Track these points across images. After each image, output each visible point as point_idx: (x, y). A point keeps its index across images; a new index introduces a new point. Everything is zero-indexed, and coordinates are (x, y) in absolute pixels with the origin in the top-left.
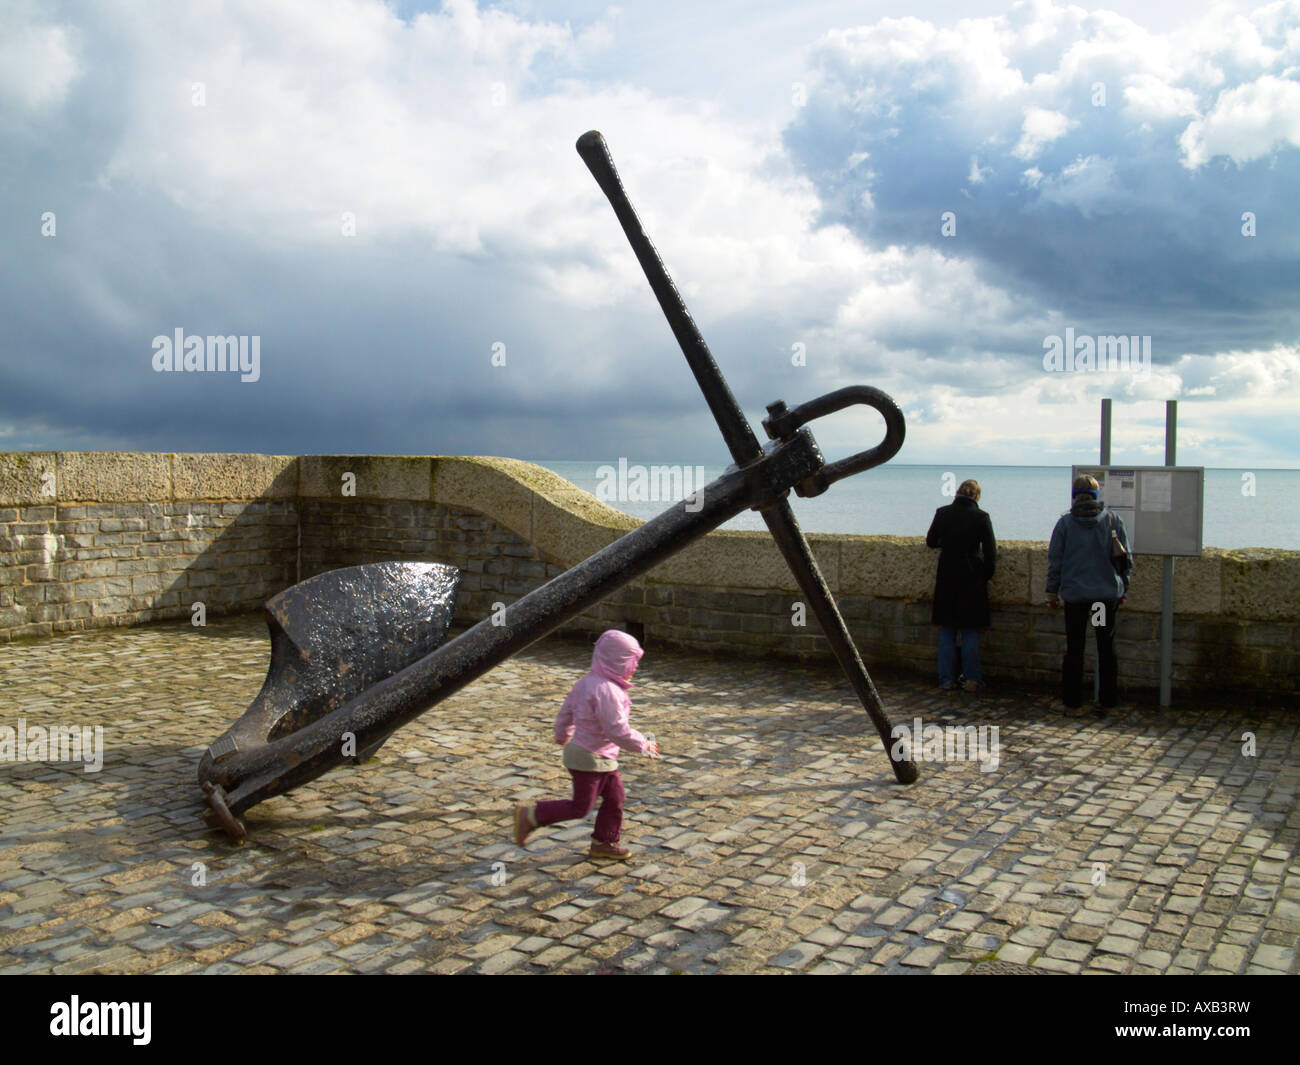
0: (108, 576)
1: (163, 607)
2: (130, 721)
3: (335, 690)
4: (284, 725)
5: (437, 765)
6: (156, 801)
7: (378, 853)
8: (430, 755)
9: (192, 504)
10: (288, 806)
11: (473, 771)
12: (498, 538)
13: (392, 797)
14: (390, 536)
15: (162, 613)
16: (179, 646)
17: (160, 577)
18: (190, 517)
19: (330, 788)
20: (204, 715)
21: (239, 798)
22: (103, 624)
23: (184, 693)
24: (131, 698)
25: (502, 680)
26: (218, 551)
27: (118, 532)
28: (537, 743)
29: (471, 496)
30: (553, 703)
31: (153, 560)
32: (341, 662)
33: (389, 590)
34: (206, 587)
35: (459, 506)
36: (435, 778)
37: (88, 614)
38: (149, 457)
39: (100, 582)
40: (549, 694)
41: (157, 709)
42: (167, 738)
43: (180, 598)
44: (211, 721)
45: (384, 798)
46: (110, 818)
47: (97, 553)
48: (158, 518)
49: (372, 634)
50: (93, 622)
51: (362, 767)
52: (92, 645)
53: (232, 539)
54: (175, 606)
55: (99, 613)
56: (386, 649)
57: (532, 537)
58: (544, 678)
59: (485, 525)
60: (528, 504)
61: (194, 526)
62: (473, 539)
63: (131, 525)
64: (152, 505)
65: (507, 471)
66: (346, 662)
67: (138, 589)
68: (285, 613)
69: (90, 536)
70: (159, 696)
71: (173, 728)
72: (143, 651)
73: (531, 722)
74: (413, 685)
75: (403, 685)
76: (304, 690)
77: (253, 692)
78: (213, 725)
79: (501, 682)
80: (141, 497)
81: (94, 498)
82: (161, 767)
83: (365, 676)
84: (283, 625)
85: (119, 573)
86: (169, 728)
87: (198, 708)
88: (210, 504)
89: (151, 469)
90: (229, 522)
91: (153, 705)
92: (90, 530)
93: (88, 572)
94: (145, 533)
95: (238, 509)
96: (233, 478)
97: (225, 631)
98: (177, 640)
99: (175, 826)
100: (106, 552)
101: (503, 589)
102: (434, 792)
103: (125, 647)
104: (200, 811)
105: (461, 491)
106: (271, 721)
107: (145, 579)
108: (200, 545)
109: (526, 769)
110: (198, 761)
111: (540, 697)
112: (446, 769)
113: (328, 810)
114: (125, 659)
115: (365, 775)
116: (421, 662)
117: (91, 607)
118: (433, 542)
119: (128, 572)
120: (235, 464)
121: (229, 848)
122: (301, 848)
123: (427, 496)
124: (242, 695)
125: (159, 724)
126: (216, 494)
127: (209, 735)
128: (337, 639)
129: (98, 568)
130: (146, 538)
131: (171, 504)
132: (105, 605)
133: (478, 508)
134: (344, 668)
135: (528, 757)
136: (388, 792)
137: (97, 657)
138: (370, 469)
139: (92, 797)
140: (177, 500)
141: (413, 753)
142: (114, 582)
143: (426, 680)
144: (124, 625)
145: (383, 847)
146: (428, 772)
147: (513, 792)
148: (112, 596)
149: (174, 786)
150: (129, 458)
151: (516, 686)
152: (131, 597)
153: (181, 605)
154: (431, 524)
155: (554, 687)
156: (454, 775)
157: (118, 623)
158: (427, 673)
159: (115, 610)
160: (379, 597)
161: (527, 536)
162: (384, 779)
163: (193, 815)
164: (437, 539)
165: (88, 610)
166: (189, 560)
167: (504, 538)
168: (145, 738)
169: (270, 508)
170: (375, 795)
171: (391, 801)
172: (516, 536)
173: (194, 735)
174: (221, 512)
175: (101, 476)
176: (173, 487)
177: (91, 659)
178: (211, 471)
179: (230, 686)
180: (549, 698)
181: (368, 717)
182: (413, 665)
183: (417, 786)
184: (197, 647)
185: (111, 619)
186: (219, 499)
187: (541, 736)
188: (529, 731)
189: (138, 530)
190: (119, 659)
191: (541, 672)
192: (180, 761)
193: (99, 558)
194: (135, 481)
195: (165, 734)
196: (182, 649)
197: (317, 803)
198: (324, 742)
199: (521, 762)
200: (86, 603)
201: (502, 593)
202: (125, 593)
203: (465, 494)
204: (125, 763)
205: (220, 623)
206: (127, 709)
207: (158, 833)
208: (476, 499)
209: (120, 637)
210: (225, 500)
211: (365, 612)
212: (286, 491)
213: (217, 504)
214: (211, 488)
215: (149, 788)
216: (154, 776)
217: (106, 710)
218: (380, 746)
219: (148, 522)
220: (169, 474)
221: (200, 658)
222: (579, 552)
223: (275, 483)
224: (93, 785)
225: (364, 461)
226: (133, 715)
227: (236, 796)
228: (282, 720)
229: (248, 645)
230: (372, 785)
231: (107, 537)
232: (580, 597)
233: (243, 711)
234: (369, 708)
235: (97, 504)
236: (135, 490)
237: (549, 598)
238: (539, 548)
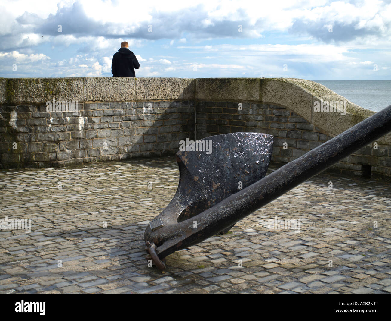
0: (107, 137)
1: (132, 152)
2: (115, 207)
3: (211, 197)
4: (185, 214)
5: (262, 237)
6: (125, 248)
7: (231, 283)
8: (258, 231)
9: (145, 102)
10: (187, 255)
11: (280, 241)
12: (294, 120)
13: (238, 253)
14: (239, 118)
15: (132, 154)
16: (139, 171)
17: (131, 138)
18: (144, 109)
19: (208, 246)
20: (149, 206)
21: (163, 250)
22: (105, 160)
23: (140, 194)
24: (116, 196)
25: (296, 193)
26: (158, 125)
27: (112, 116)
28: (313, 228)
29: (281, 98)
30: (322, 207)
31: (127, 129)
32: (214, 183)
33: (238, 147)
34: (151, 143)
35: (274, 103)
36: (260, 244)
37: (98, 155)
38: (125, 80)
39: (104, 140)
40: (320, 202)
41: (128, 201)
42: (132, 216)
43: (140, 147)
44: (152, 209)
45: (234, 253)
46: (103, 255)
47: (102, 126)
48: (129, 109)
49: (229, 169)
50: (101, 158)
51: (224, 236)
52: (100, 170)
53: (164, 119)
54: (138, 151)
55: (103, 154)
56: (236, 177)
57: (311, 119)
58: (317, 193)
59: (287, 113)
60: (310, 102)
61: (146, 113)
62: (281, 120)
63: (117, 112)
64: (126, 103)
65: (299, 86)
66: (216, 183)
67: (120, 143)
68: (186, 157)
69: (99, 118)
70: (129, 195)
71: (134, 212)
72: (122, 173)
73: (310, 217)
74: (249, 197)
75: (244, 197)
76: (195, 196)
77: (172, 195)
78: (153, 211)
79: (295, 194)
80: (122, 99)
81: (101, 100)
82: (128, 231)
83: (225, 190)
84: (185, 164)
85: (112, 136)
86: (133, 212)
87: (146, 202)
88: (153, 103)
89: (126, 86)
90: (163, 111)
91: (126, 199)
92: (99, 115)
93: (98, 135)
94: (124, 116)
95: (167, 105)
96: (164, 89)
97: (160, 164)
98: (138, 168)
99: (133, 262)
100: (106, 125)
101: (296, 146)
102: (259, 251)
103: (115, 171)
104: (145, 255)
105: (275, 95)
106: (179, 212)
107: (124, 139)
108: (149, 122)
109: (308, 241)
110: (145, 229)
111: (315, 203)
112: (266, 239)
113: (206, 258)
114: (115, 177)
115: (225, 240)
116: (254, 184)
117: (100, 151)
118: (261, 122)
119: (116, 135)
120: (165, 83)
121: (158, 275)
122: (193, 277)
123: (258, 98)
124: (167, 196)
125: (128, 209)
126: (156, 97)
127: (151, 216)
128: (212, 171)
129: (102, 133)
130: (124, 119)
131: (135, 102)
132: (106, 150)
133: (285, 104)
134: (215, 186)
135: (308, 235)
136: (237, 250)
137: (102, 175)
138: (230, 85)
139: (96, 244)
140: (138, 100)
141: (250, 230)
142: (110, 140)
143: (256, 194)
144: (115, 160)
145: (233, 280)
146: (257, 241)
147: (301, 254)
148: (109, 146)
149: (133, 241)
150: (116, 80)
151: (303, 197)
152: (118, 147)
153: (140, 151)
154: (260, 113)
155: (322, 198)
156: (270, 243)
157: (112, 159)
158: (256, 191)
159: (110, 153)
160: (233, 150)
161: (309, 119)
162: (234, 243)
163: (142, 256)
164: (263, 120)
165: (98, 153)
166: (144, 129)
167: (297, 120)
168: (121, 216)
169: (182, 104)
170: (229, 251)
171: (238, 255)
172: (303, 119)
173: (144, 215)
174: (159, 106)
175: (104, 89)
176: (136, 94)
177: (99, 176)
178: (154, 86)
179: (162, 192)
180: (320, 204)
181: (226, 212)
182: (250, 187)
183: (251, 248)
184: (147, 171)
185: (108, 157)
186: (158, 100)
187: (316, 224)
188: (309, 221)
189: (120, 115)
190: (112, 176)
191: (315, 190)
192: (136, 228)
193: (103, 128)
194: (119, 91)
195: (131, 214)
196: (141, 173)
197: (201, 254)
198: (204, 224)
199: (305, 238)
200: (98, 149)
201: (296, 148)
202: (115, 145)
203: (277, 97)
204: (112, 228)
205: (158, 160)
206: (114, 201)
207: (125, 265)
208: (283, 100)
209: (113, 166)
210: (160, 101)
211: (226, 158)
212: (189, 96)
213: (157, 103)
214: (154, 94)
215: (122, 241)
216: (124, 235)
217: (105, 201)
218: (233, 226)
219: (125, 111)
220: (134, 88)
221: (148, 177)
222: (336, 128)
223: (184, 92)
224: (96, 239)
225: (227, 81)
226: (117, 204)
227: (162, 249)
228: (184, 211)
229: (171, 171)
230: (228, 246)
231: (107, 118)
232: (339, 153)
233: (167, 204)
234: (227, 208)
235: (102, 103)
236: (119, 95)
237: (322, 153)
238: (315, 125)
